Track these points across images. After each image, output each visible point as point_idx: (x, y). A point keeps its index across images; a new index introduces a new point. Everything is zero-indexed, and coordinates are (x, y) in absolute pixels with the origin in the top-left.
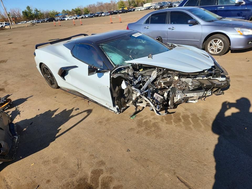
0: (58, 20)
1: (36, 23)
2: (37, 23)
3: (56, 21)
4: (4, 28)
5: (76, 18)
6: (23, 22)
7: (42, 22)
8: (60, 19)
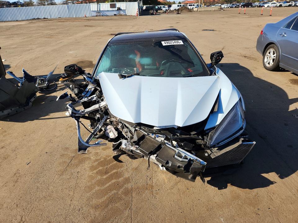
0: (255, 6)
1: (229, 7)
2: (231, 7)
3: (253, 7)
4: (192, 10)
5: (281, 6)
6: (217, 5)
7: (235, 7)
8: (259, 5)
